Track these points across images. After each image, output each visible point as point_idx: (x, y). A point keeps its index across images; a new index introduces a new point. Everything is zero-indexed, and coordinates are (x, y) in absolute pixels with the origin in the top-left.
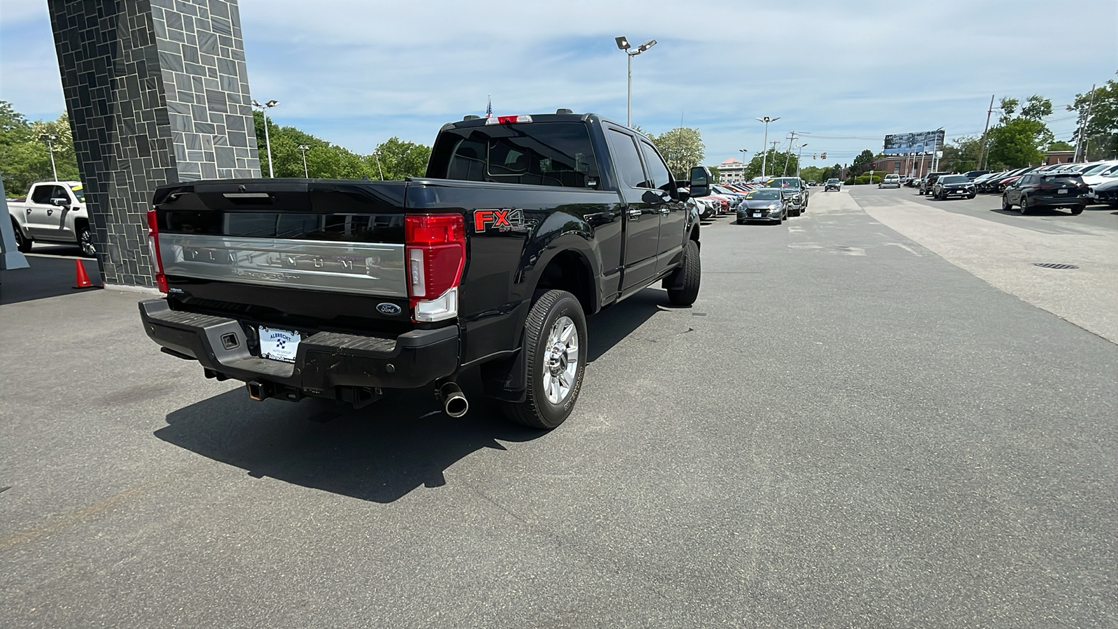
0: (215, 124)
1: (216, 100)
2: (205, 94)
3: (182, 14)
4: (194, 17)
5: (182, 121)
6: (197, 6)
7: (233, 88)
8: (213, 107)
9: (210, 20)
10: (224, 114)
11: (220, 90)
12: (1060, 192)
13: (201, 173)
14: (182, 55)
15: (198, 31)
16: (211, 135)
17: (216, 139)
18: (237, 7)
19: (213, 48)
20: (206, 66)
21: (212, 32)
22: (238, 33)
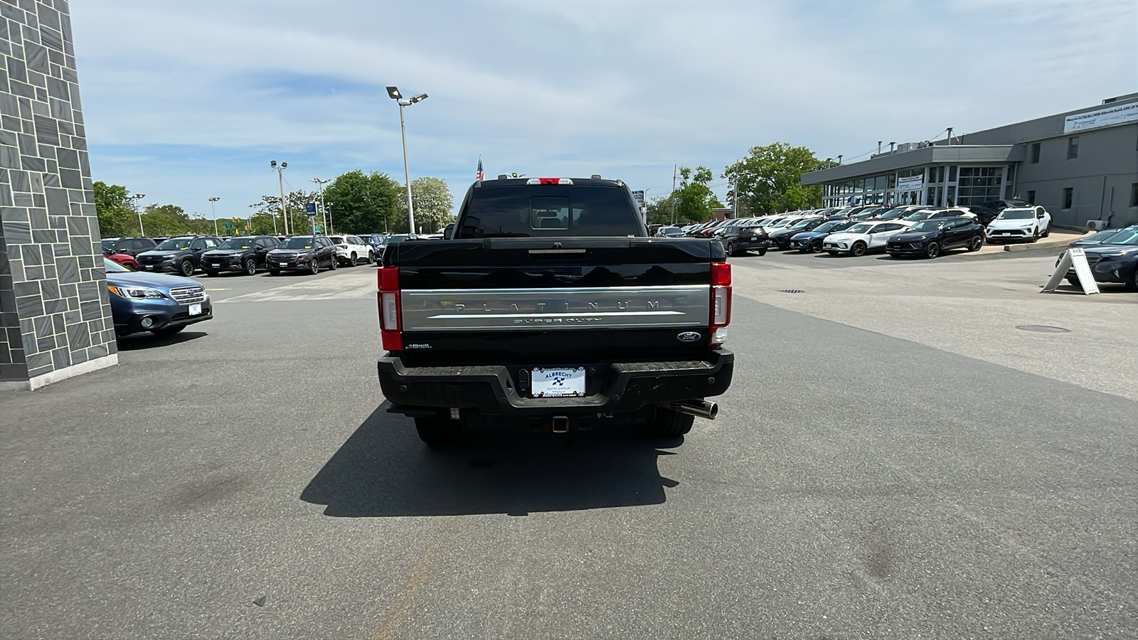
0: (45, 159)
1: (46, 128)
2: (33, 121)
3: (7, 19)
4: (21, 24)
5: (7, 152)
6: (25, 11)
7: (65, 115)
8: (43, 138)
9: (39, 30)
10: (55, 147)
11: (51, 117)
12: (753, 239)
13: (29, 222)
14: (7, 70)
15: (25, 42)
16: (41, 173)
17: (47, 179)
18: (69, 17)
19: (43, 64)
20: (35, 86)
21: (41, 45)
22: (69, 49)
